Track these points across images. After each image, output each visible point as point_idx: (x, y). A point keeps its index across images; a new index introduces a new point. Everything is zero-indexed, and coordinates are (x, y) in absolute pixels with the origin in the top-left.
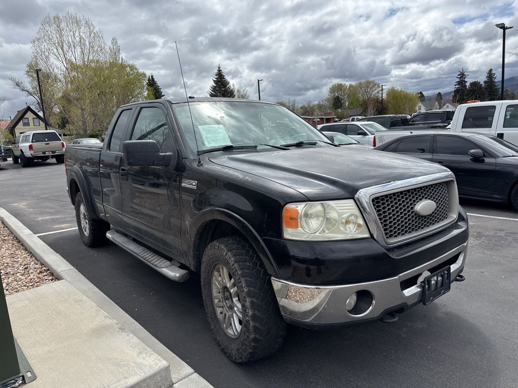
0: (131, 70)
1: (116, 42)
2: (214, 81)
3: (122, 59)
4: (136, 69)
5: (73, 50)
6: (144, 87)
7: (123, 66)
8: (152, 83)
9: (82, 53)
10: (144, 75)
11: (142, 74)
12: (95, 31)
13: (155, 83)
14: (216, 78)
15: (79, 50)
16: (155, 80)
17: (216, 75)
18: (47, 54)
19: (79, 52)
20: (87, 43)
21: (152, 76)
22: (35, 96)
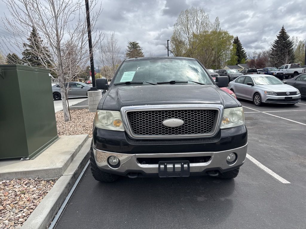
0: (225, 35)
1: (218, 19)
2: (277, 36)
3: (220, 29)
4: (228, 34)
5: (192, 27)
6: (231, 44)
7: (220, 33)
8: (237, 41)
9: (197, 28)
10: (232, 37)
11: (231, 37)
12: (205, 15)
13: (239, 41)
14: (279, 35)
15: (195, 26)
16: (239, 39)
17: (280, 33)
18: (180, 31)
19: (195, 28)
20: (200, 23)
21: (237, 37)
22: (174, 53)
